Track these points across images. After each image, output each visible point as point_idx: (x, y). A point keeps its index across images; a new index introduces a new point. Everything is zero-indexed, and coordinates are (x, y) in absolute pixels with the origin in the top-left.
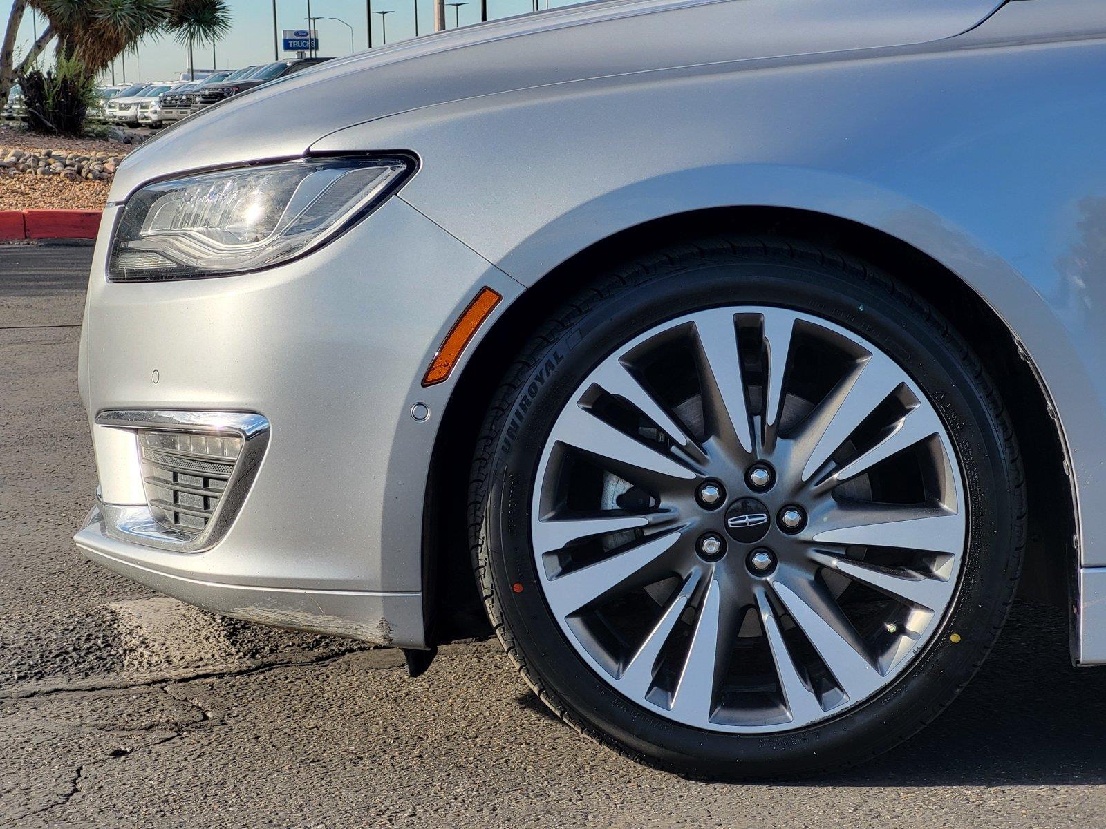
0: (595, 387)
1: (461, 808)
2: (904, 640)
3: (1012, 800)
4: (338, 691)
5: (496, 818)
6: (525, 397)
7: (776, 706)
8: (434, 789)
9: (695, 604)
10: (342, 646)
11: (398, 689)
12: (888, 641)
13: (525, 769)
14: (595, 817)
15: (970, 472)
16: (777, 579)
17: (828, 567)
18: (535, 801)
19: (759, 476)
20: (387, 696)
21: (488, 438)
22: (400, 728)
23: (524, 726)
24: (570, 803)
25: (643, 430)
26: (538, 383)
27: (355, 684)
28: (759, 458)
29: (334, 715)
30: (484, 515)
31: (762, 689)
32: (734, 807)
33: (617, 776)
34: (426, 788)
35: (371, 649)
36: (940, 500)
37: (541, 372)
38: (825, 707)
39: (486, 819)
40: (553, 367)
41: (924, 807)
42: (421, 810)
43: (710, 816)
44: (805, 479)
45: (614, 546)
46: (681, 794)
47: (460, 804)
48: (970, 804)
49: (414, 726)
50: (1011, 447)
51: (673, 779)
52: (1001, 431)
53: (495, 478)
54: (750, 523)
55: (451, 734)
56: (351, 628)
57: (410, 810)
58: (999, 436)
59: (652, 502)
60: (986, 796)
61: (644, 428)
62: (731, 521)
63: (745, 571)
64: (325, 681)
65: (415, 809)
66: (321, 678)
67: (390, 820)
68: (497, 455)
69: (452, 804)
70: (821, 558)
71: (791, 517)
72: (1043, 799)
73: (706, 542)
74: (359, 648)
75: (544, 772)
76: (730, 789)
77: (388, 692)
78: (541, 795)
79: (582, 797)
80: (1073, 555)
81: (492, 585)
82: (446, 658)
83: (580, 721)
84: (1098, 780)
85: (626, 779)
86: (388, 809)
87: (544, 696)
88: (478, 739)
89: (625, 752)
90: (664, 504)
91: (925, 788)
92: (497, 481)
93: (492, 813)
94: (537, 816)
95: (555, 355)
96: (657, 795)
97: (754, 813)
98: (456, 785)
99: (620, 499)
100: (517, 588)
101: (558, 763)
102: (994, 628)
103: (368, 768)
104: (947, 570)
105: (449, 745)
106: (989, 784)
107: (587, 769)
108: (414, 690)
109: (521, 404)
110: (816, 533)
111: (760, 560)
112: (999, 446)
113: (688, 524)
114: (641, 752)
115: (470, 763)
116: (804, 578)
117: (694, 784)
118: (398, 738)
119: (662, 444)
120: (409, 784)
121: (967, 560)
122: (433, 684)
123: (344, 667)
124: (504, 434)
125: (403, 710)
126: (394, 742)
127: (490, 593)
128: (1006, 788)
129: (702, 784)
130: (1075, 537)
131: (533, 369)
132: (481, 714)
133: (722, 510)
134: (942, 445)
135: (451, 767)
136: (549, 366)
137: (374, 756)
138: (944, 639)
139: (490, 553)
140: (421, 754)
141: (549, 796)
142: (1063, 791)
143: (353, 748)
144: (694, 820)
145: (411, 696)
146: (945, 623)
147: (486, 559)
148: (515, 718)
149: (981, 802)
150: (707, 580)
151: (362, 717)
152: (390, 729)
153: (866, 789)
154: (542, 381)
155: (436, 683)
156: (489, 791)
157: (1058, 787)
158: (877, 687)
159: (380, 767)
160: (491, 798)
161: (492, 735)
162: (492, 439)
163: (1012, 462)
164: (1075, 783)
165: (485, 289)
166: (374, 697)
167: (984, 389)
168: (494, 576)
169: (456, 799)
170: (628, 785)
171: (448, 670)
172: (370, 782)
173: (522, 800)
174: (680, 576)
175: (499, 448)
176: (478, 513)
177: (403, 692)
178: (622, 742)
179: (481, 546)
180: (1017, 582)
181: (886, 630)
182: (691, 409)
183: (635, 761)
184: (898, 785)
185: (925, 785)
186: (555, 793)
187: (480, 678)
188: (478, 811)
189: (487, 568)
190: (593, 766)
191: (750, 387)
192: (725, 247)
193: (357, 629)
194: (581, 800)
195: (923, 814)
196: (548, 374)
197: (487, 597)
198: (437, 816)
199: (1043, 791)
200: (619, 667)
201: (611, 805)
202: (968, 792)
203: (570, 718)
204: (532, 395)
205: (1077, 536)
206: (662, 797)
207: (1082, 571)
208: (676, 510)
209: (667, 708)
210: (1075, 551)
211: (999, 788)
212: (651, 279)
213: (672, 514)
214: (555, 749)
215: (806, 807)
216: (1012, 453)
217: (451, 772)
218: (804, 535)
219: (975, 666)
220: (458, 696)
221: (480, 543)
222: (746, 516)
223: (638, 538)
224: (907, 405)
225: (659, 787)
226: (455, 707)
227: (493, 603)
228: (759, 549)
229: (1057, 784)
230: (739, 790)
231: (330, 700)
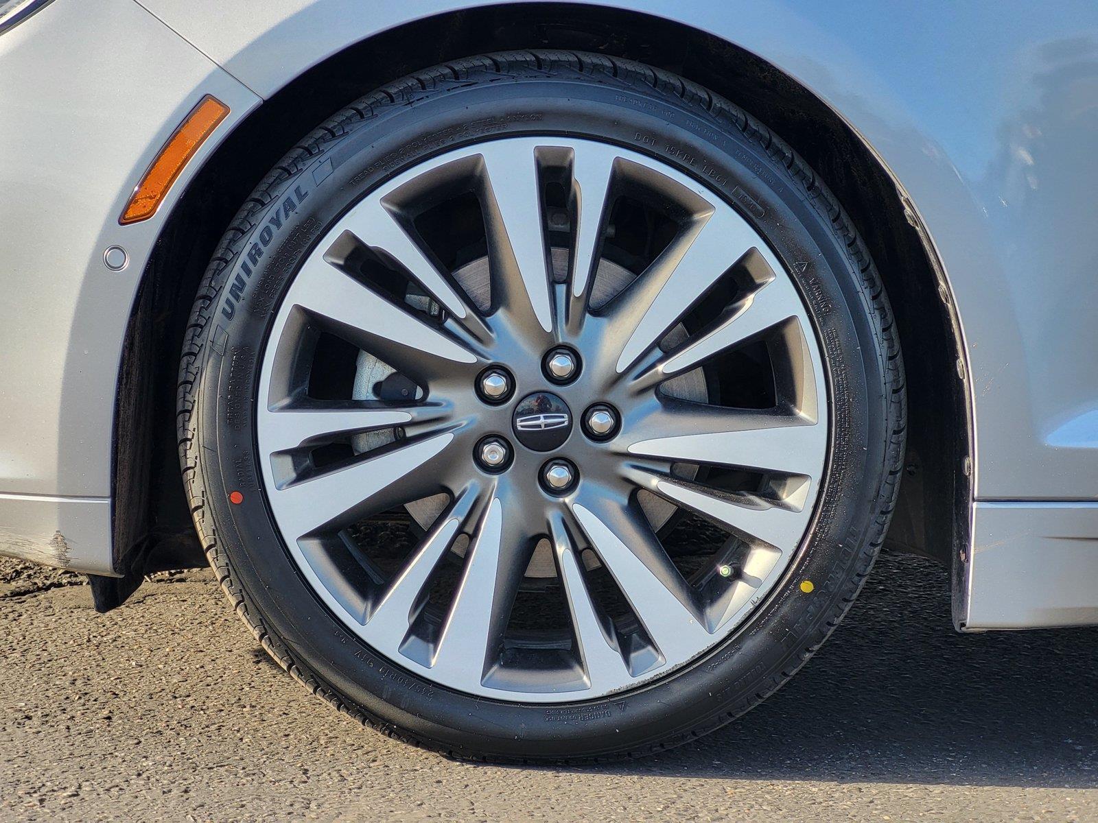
0: (350, 237)
1: (143, 788)
2: (740, 589)
3: (872, 802)
4: (27, 633)
5: (186, 804)
6: (256, 245)
7: (568, 666)
8: (114, 762)
9: (469, 529)
10: (48, 580)
11: (105, 633)
12: (719, 587)
13: (241, 739)
14: (319, 806)
15: (836, 370)
16: (579, 501)
17: (646, 489)
18: (244, 781)
19: (561, 364)
20: (89, 641)
21: (206, 297)
22: (94, 681)
23: (253, 684)
24: (290, 786)
25: (412, 298)
26: (273, 228)
27: (52, 626)
28: (561, 341)
29: (13, 662)
30: (196, 399)
31: (555, 646)
32: (506, 798)
33: (359, 752)
34: (104, 758)
35: (84, 584)
36: (795, 405)
37: (277, 213)
38: (633, 672)
39: (173, 803)
40: (293, 206)
41: (757, 807)
42: (87, 789)
43: (473, 809)
44: (620, 369)
45: (367, 450)
46: (439, 779)
47: (142, 782)
48: (817, 805)
49: (112, 679)
50: (890, 340)
51: (433, 758)
52: (878, 317)
53: (212, 350)
54: (546, 426)
55: (156, 691)
56: (16, 544)
57: (73, 788)
58: (875, 324)
59: (419, 393)
60: (837, 795)
61: (413, 297)
62: (522, 421)
63: (537, 488)
64: (15, 620)
65: (80, 787)
66: (11, 616)
67: (42, 801)
68: (215, 321)
69: (132, 782)
70: (638, 476)
71: (601, 421)
72: (912, 801)
73: (486, 449)
74: (69, 582)
75: (264, 743)
76: (505, 774)
77: (91, 636)
78: (254, 774)
79: (308, 778)
80: (963, 484)
81: (203, 492)
82: (175, 599)
83: (312, 677)
84: (981, 780)
85: (371, 756)
86: (44, 785)
87: (266, 643)
88: (190, 699)
89: (370, 721)
90: (435, 394)
91: (759, 782)
92: (214, 355)
93: (182, 796)
94: (242, 801)
95: (297, 191)
96: (407, 780)
97: (532, 807)
98: (144, 757)
99: (377, 388)
100: (237, 498)
101: (287, 733)
102: (858, 575)
103: (34, 730)
104: (800, 497)
105: (151, 704)
106: (842, 779)
107: (322, 742)
108: (125, 635)
109: (249, 254)
110: (632, 442)
111: (558, 475)
112: (874, 336)
113: (465, 423)
114: (391, 722)
115: (171, 729)
116: (616, 501)
117: (458, 766)
118: (86, 694)
119: (436, 318)
120: (83, 753)
121: (826, 485)
122: (150, 629)
123: (44, 604)
124: (226, 294)
125: (103, 659)
126: (80, 698)
127: (201, 504)
128: (863, 785)
129: (468, 766)
130: (968, 461)
131: (267, 209)
132: (202, 667)
133: (510, 405)
134: (801, 332)
135: (144, 733)
136: (290, 204)
137: (47, 715)
138: (791, 587)
139: (202, 449)
140: (110, 714)
141: (264, 775)
142: (937, 792)
143: (24, 704)
144: (451, 814)
145: (119, 643)
146: (794, 566)
147: (196, 457)
148: (243, 674)
149: (831, 803)
150: (487, 499)
151: (48, 665)
152: (78, 683)
153: (683, 780)
154: (278, 224)
155: (155, 628)
156: (185, 767)
157: (931, 787)
158: (704, 647)
159: (51, 730)
160: (187, 775)
161: (208, 695)
162: (211, 299)
163: (891, 358)
164: (952, 782)
165: (206, 98)
166: (72, 642)
167: (858, 261)
168: (206, 479)
169: (139, 775)
170: (372, 765)
171: (176, 613)
172: (32, 749)
173: (227, 780)
174: (449, 492)
175: (219, 309)
176: (189, 397)
177: (109, 637)
178: (365, 708)
179: (190, 440)
180: (890, 516)
181: (718, 575)
182: (475, 274)
183: (383, 733)
184: (724, 776)
185: (759, 778)
186: (273, 771)
187: (213, 623)
188: (164, 792)
189: (197, 469)
190: (331, 738)
191: (553, 249)
192: (528, 59)
193: (24, 545)
194: (306, 782)
195: (754, 816)
196: (287, 216)
197: (197, 508)
198: (107, 796)
199: (910, 791)
200: (366, 609)
201: (344, 790)
202: (814, 789)
203: (300, 673)
204: (265, 243)
205: (971, 459)
206: (413, 781)
207: (975, 505)
208: (449, 404)
209: (428, 666)
210: (966, 479)
211: (854, 785)
212: (427, 97)
213: (443, 409)
214: (287, 714)
215: (601, 802)
216: (891, 347)
217: (142, 740)
218: (616, 444)
219: (830, 624)
220: (179, 644)
221: (190, 437)
222: (541, 416)
223: (399, 438)
224: (757, 279)
225: (412, 768)
226: (172, 658)
227: (203, 517)
228: (557, 461)
229: (929, 783)
230: (516, 775)
231: (13, 644)
